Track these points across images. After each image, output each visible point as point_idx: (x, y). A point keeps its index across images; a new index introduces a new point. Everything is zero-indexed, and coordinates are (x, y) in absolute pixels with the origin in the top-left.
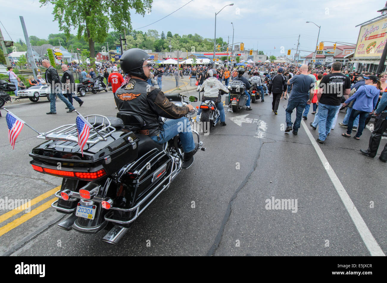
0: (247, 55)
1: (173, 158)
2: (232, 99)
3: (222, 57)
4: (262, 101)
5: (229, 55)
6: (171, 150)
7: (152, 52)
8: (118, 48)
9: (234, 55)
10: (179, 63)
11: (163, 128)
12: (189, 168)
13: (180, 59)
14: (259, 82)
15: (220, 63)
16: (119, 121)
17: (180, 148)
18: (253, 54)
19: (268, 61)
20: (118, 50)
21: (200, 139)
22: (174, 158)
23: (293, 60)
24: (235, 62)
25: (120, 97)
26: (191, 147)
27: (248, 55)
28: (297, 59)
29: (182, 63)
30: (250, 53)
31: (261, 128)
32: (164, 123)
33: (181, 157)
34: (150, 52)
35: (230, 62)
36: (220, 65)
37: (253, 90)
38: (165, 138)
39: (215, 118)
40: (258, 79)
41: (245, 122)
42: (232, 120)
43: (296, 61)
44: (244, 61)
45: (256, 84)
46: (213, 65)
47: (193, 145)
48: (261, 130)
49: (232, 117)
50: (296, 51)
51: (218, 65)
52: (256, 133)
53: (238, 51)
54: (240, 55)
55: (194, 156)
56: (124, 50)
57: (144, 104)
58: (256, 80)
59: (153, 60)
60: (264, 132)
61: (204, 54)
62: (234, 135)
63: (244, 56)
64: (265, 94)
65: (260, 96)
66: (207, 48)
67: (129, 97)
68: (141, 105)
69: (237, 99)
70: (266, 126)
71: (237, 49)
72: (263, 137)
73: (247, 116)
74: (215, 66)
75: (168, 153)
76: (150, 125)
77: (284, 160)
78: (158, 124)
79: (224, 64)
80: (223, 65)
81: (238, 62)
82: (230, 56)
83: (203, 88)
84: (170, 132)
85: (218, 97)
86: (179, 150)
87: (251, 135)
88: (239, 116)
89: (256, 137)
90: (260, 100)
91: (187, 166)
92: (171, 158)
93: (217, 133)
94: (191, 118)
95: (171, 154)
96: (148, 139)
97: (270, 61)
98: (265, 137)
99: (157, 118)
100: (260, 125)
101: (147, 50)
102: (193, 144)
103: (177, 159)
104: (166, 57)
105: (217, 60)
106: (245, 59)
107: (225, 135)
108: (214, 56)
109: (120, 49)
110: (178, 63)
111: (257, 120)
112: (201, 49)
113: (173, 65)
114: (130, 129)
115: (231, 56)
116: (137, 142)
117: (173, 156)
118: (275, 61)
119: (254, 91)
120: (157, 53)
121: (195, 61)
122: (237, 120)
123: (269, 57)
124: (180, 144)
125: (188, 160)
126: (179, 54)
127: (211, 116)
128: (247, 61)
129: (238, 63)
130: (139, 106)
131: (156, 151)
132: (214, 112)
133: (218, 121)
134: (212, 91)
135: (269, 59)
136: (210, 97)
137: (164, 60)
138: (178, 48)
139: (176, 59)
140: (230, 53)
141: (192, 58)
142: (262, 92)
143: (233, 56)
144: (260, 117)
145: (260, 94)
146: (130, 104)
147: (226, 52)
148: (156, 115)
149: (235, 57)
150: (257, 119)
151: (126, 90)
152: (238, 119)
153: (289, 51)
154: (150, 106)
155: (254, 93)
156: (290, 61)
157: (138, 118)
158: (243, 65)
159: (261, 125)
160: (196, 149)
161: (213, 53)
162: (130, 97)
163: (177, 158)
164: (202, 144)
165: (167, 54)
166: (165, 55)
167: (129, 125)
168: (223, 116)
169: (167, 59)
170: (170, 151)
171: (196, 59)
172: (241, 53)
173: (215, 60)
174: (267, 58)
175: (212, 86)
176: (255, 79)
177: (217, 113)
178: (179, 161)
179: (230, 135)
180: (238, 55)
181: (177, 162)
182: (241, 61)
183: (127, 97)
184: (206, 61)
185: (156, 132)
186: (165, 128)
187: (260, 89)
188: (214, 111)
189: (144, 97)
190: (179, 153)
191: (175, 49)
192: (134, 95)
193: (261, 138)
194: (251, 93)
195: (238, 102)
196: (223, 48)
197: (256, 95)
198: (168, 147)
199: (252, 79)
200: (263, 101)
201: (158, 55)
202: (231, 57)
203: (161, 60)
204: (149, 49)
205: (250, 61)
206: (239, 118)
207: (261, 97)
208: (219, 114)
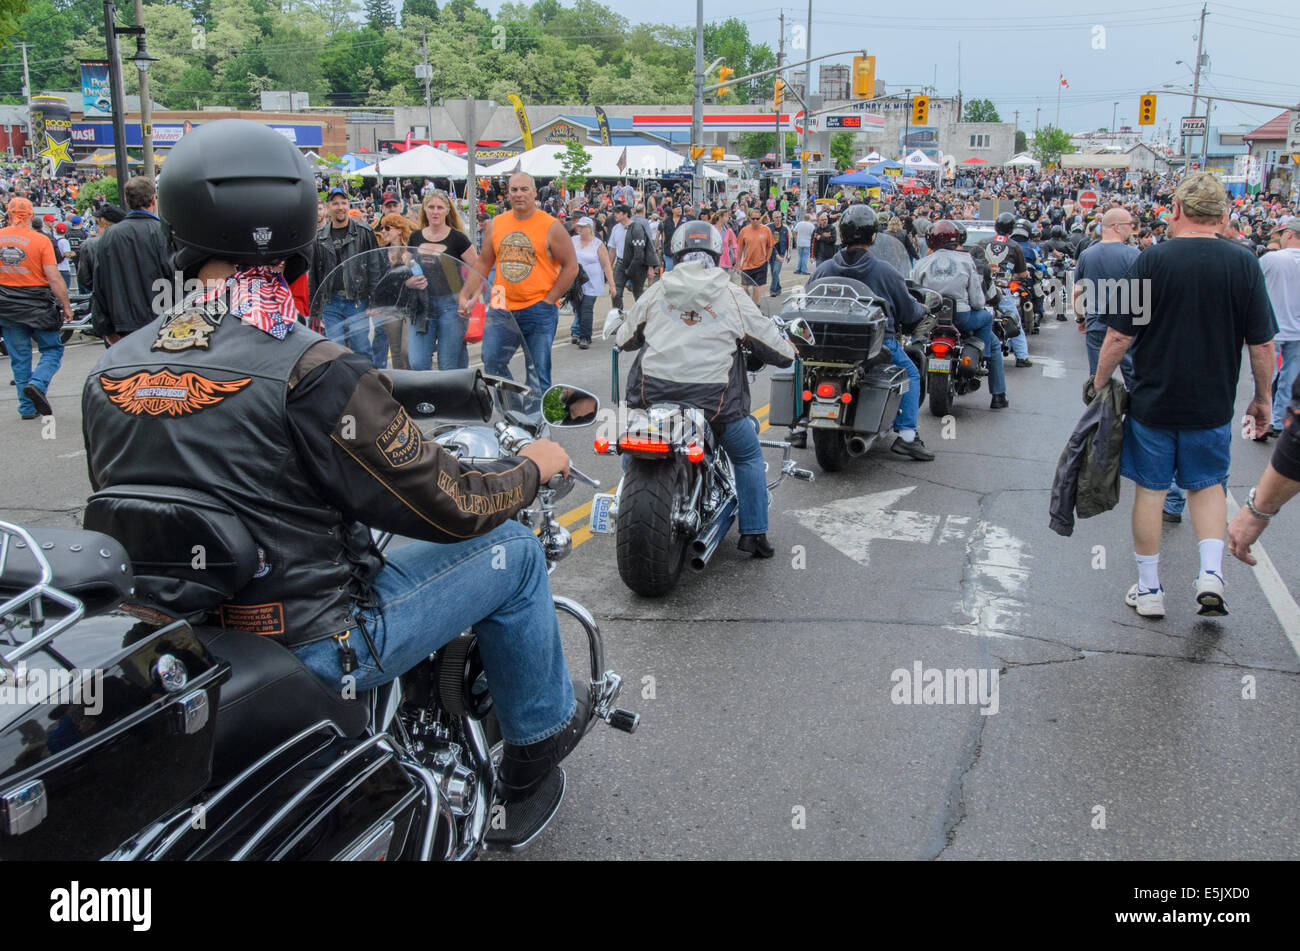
0: (899, 123)
1: (433, 779)
2: (813, 389)
3: (746, 133)
4: (994, 406)
5: (791, 126)
6: (421, 727)
7: (306, 107)
8: (95, 81)
9: (820, 125)
10: (480, 171)
11: (373, 590)
12: (537, 840)
13: (481, 145)
14: (967, 288)
15: (733, 174)
16: (102, 555)
17: (476, 717)
18: (933, 120)
19: (1024, 160)
20: (88, 96)
21: (608, 653)
22: (438, 777)
23: (1177, 151)
24: (828, 165)
25: (115, 393)
26: (551, 708)
27: (903, 122)
28: (1196, 144)
29: (496, 170)
30: (913, 111)
31: (991, 572)
32: (383, 562)
33: (482, 771)
34: (296, 107)
35: (796, 164)
36: (733, 182)
37: (937, 334)
38: (387, 653)
39: (706, 515)
40: (961, 270)
41: (888, 535)
42: (809, 524)
43: (1195, 157)
44: (882, 159)
45: (950, 301)
46: (688, 184)
47: (558, 700)
48: (989, 583)
49: (807, 506)
50: (1191, 99)
51: (721, 186)
52: (960, 605)
53: (840, 98)
54: (856, 122)
55: (567, 766)
56: (132, 91)
57: (266, 441)
58: (949, 272)
59: (316, 150)
60: (1008, 597)
61: (637, 119)
62: (819, 620)
63: (877, 129)
64: (1011, 357)
65: (982, 374)
66: (652, 84)
67: (175, 394)
68: (250, 446)
69: (844, 390)
70: (1023, 562)
71: (836, 87)
72: (1001, 627)
73: (902, 498)
74: (706, 189)
75: (400, 748)
76: (295, 571)
77: (1134, 776)
78: (346, 567)
79: (756, 176)
80: (756, 184)
81: (842, 167)
82: (791, 128)
83: (642, 327)
84: (417, 618)
85: (732, 380)
86: (474, 725)
87: (926, 618)
88: (850, 500)
89: (961, 629)
90: (982, 395)
91: (521, 833)
92: (419, 785)
93: (715, 610)
94: (547, 520)
95: (419, 755)
96: (281, 664)
97: (1036, 158)
98: (1014, 627)
99: (342, 530)
100: (985, 556)
101: (279, 94)
102: (560, 691)
103: (458, 786)
104: (401, 133)
105: (714, 156)
106: (884, 147)
107: (764, 621)
108: (694, 133)
109: (107, 90)
110: (472, 169)
111: (964, 521)
112: (615, 89)
113: (441, 183)
114: (167, 597)
115: (800, 130)
116: (213, 690)
117: (430, 765)
118: (1067, 160)
119: (943, 344)
120: (340, 112)
121: (581, 159)
122: (838, 525)
123: (1030, 136)
124: (476, 691)
125: (531, 792)
126: (479, 119)
127: (682, 502)
128: (900, 162)
129: (844, 168)
130: (235, 451)
131: (330, 737)
132: (700, 478)
133: (722, 532)
134: (695, 345)
135: (1029, 146)
136: (678, 380)
137: (384, 152)
138: (473, 83)
139: (457, 145)
140: (792, 110)
141: (558, 143)
142: (993, 350)
143: (812, 128)
144: (983, 502)
145: (981, 360)
146: (174, 438)
147: (769, 107)
148: (337, 515)
149: (824, 136)
150: (963, 516)
151: (159, 353)
152: (847, 516)
153: (1147, 103)
154: (304, 455)
155: (941, 356)
156: (1157, 158)
157: (217, 528)
158: (878, 185)
159: (993, 554)
160: (581, 718)
161: (686, 110)
162: (184, 394)
163: (459, 777)
164: (616, 684)
165: (403, 119)
166: (391, 123)
167: (163, 572)
168: (755, 501)
169: (405, 150)
170: (416, 731)
171: (587, 149)
172: (862, 114)
173: (702, 153)
174: (1020, 145)
175: (693, 314)
176: (939, 272)
177: (720, 479)
178: (467, 801)
179: (798, 620)
180: (841, 126)
181: (457, 804)
182: (865, 160)
183: (162, 392)
184: (652, 161)
185: (329, 617)
186: (386, 596)
187: (978, 333)
188: (704, 468)
189: (269, 403)
190: (468, 745)
191: (453, 86)
192: (209, 385)
193: (989, 634)
194: (924, 357)
195: (850, 412)
196: (754, 83)
197: (954, 364)
198: (398, 711)
199: (926, 269)
200: (999, 402)
201: (349, 122)
202: (800, 138)
203: (366, 151)
204: (291, 90)
205: (918, 160)
206: (849, 510)
207: (984, 381)
208: (734, 492)
